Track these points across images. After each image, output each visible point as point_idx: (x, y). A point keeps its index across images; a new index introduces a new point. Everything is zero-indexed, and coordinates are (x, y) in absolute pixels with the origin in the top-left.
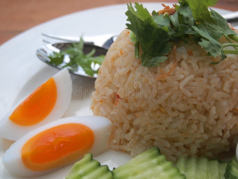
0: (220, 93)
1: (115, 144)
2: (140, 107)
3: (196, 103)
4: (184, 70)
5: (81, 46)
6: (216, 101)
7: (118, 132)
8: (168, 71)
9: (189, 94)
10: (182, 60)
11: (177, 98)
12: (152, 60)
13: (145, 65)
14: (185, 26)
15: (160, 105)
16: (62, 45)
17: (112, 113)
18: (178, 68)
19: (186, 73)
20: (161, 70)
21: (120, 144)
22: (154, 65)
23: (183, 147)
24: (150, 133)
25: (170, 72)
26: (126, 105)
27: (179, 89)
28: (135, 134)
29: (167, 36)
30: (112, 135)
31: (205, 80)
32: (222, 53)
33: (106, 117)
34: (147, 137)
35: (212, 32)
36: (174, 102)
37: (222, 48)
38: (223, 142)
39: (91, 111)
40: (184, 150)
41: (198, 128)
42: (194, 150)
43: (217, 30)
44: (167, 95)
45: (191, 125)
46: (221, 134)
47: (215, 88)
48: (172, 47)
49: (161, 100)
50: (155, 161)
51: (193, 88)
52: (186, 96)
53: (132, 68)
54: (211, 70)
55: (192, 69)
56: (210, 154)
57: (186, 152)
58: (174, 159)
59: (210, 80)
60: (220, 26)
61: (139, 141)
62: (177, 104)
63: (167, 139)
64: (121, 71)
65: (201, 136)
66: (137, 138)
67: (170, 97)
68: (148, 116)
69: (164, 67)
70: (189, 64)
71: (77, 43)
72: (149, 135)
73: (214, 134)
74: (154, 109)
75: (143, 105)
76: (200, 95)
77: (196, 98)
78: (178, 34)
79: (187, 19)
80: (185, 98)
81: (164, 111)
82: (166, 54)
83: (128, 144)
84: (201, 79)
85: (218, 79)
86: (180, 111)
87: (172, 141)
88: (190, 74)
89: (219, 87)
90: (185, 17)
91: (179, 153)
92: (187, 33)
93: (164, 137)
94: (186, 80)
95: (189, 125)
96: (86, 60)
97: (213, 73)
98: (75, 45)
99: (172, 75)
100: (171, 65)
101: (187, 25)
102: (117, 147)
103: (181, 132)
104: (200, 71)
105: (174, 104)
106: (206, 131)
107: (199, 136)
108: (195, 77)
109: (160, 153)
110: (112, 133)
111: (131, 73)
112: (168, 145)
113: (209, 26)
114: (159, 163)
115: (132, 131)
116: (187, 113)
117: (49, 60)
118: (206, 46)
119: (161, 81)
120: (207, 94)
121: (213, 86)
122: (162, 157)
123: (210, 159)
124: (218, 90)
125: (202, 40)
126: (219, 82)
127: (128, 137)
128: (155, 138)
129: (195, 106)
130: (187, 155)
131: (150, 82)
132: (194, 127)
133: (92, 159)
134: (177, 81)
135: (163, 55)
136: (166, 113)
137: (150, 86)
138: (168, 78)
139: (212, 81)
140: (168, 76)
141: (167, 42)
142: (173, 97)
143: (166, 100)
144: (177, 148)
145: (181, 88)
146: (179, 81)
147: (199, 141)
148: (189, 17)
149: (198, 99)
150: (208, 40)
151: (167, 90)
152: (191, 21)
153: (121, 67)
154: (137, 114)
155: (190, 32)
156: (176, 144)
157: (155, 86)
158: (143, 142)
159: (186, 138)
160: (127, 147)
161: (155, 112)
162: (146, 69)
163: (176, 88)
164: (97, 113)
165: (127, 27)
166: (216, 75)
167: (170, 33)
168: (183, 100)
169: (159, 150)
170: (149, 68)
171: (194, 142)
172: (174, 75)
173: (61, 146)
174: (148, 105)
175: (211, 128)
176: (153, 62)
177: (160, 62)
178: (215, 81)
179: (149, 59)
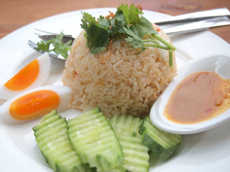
0: (140, 73)
1: (75, 105)
2: (88, 81)
3: (124, 78)
4: (117, 56)
5: (61, 37)
6: (138, 78)
7: (76, 97)
8: (106, 57)
9: (119, 73)
10: (116, 50)
11: (111, 75)
12: (97, 49)
13: (92, 52)
14: (118, 27)
15: (101, 79)
16: (47, 37)
17: (72, 84)
18: (113, 55)
19: (118, 58)
20: (102, 56)
21: (78, 105)
22: (97, 52)
23: (116, 108)
24: (95, 98)
25: (107, 58)
26: (80, 79)
27: (112, 68)
28: (86, 98)
29: (107, 33)
30: (73, 99)
31: (130, 64)
32: (142, 46)
33: (69, 86)
34: (93, 101)
35: (140, 31)
36: (109, 78)
37: (142, 43)
38: (143, 105)
39: (62, 83)
40: (117, 110)
41: (126, 95)
42: (124, 110)
43: (143, 30)
44: (105, 73)
45: (121, 93)
46: (142, 100)
47: (137, 69)
48: (110, 41)
49: (101, 76)
50: (95, 116)
51: (122, 68)
52: (117, 74)
53: (85, 54)
54: (135, 57)
55: (122, 56)
56: (135, 113)
57: (119, 111)
58: (110, 115)
59: (134, 64)
60: (147, 27)
61: (88, 103)
62: (112, 79)
63: (105, 102)
64: (78, 56)
65: (128, 101)
66: (87, 101)
67: (106, 74)
68: (93, 86)
69: (104, 54)
70: (121, 53)
71: (59, 36)
72: (94, 99)
73: (137, 100)
74: (97, 82)
75: (90, 79)
76: (127, 74)
77: (123, 75)
78: (114, 32)
79: (120, 22)
80: (116, 75)
81: (103, 83)
82: (106, 45)
83: (82, 105)
84: (128, 63)
85: (140, 63)
86: (113, 84)
87: (110, 104)
88: (120, 60)
89: (140, 69)
90: (118, 21)
91: (113, 112)
92: (120, 32)
93: (104, 101)
94: (117, 63)
95: (120, 94)
96: (62, 48)
97: (136, 59)
98: (57, 37)
99: (109, 60)
100: (108, 53)
101: (120, 26)
102: (75, 107)
103: (114, 97)
104: (127, 57)
105: (109, 79)
106: (132, 97)
107: (126, 101)
108: (124, 62)
109: (100, 111)
110: (72, 97)
111: (84, 57)
112: (106, 106)
113: (139, 27)
114: (98, 117)
115: (84, 96)
116: (118, 85)
117: (36, 47)
118: (130, 41)
119: (102, 64)
120: (132, 73)
121: (135, 68)
122: (101, 114)
123: (135, 117)
124: (139, 71)
125: (128, 37)
126: (139, 66)
127: (82, 100)
128: (98, 101)
129: (123, 80)
130: (119, 113)
131: (94, 64)
132: (123, 95)
133: (56, 114)
134: (112, 64)
135: (104, 46)
136: (104, 85)
137: (95, 67)
138: (106, 62)
139: (134, 65)
140: (107, 60)
141: (107, 37)
142: (109, 75)
143: (105, 76)
144: (113, 109)
145: (114, 68)
146: (113, 64)
147: (127, 104)
148: (121, 21)
149: (125, 76)
150: (132, 37)
151: (105, 69)
152: (123, 24)
153: (78, 54)
154: (87, 85)
155: (121, 31)
156: (112, 106)
157: (97, 67)
158: (91, 104)
159: (118, 102)
160: (81, 107)
161: (97, 84)
162: (92, 55)
163: (111, 68)
164: (65, 84)
165: (81, 27)
166: (138, 61)
167: (109, 32)
168: (115, 76)
169: (100, 109)
170: (94, 55)
171: (123, 105)
172: (110, 60)
173: (36, 104)
174: (93, 79)
175: (135, 96)
176: (97, 51)
177: (101, 50)
178: (137, 64)
179: (95, 49)
